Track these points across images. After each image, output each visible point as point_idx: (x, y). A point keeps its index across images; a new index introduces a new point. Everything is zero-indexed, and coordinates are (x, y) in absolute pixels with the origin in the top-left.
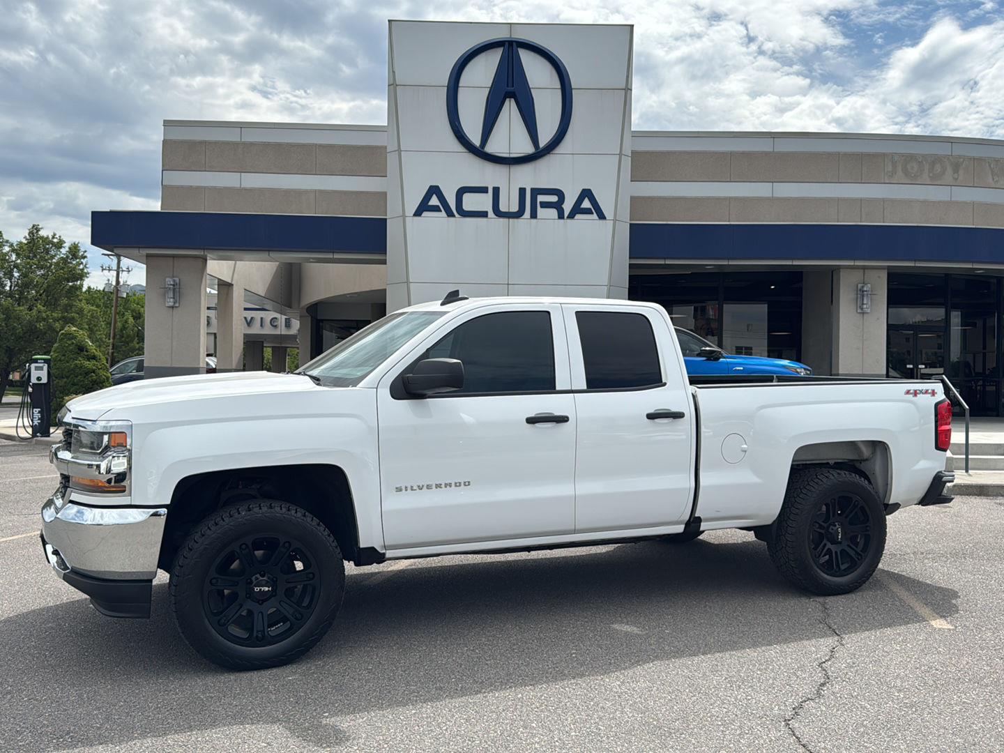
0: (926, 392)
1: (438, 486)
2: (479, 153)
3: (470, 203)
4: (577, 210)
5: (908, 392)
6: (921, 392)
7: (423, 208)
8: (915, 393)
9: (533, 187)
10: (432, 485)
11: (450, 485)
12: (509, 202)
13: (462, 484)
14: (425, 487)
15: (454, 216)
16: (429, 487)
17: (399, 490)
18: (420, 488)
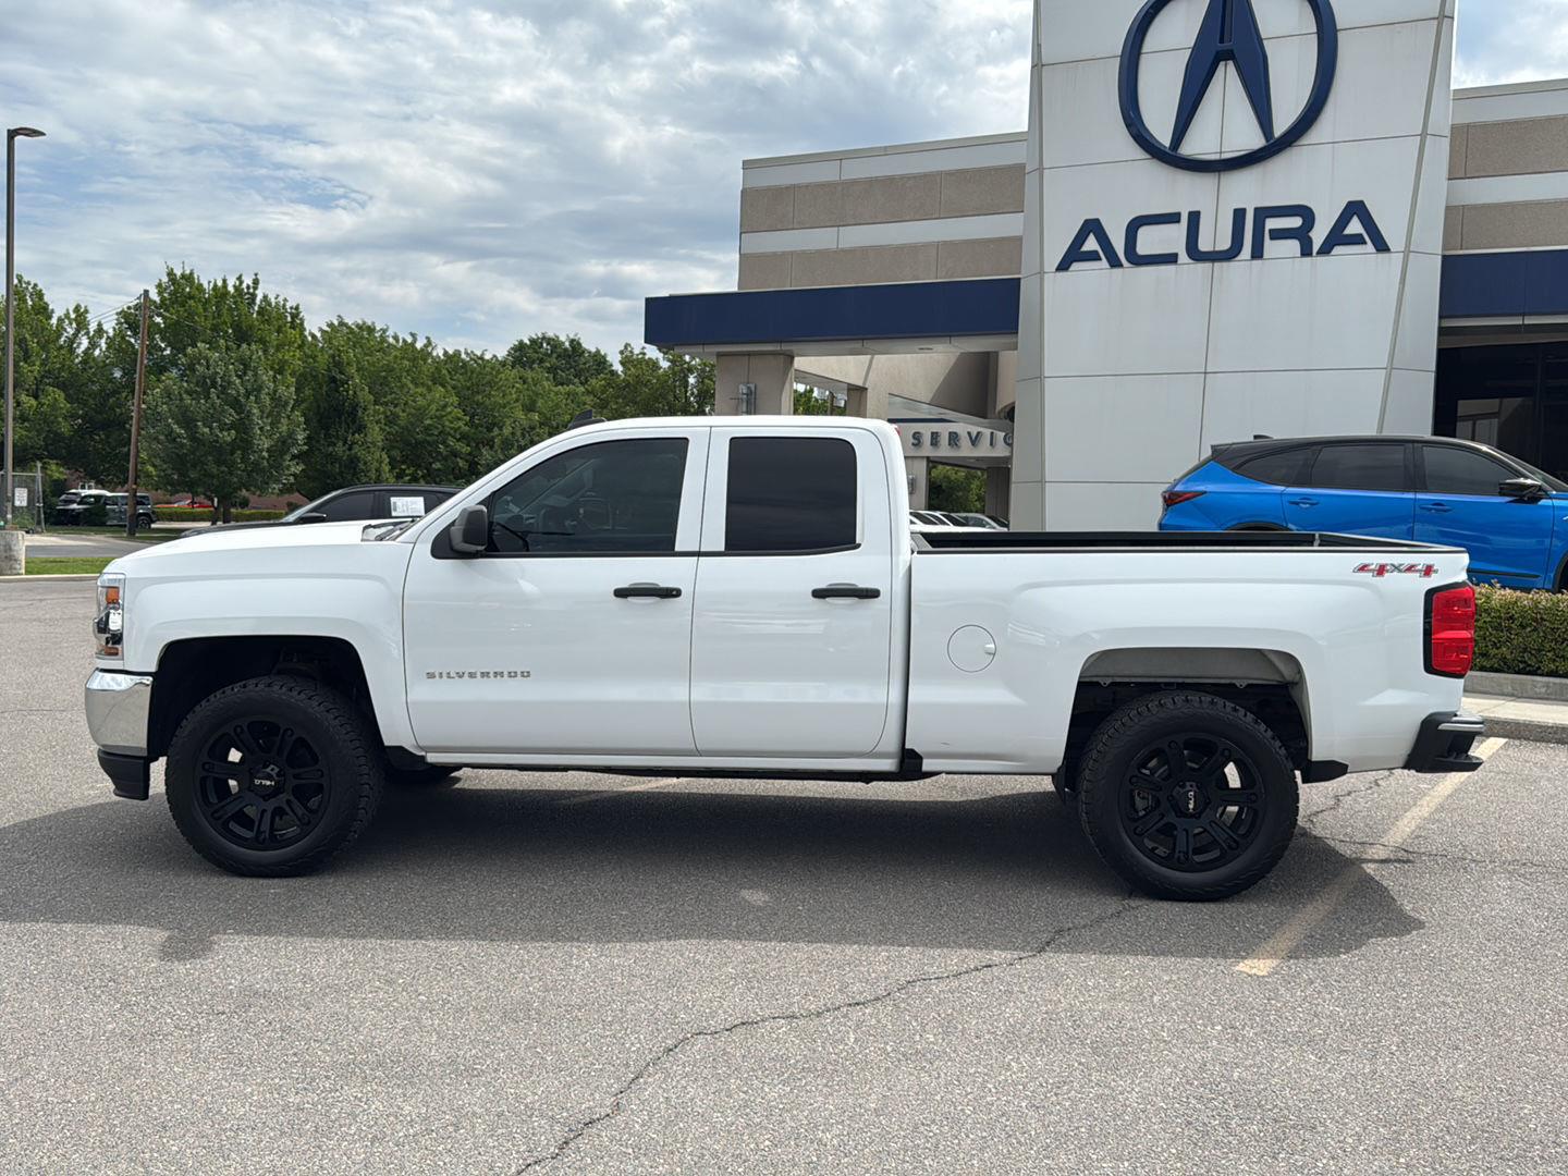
0: (1410, 569)
1: (485, 675)
2: (1170, 157)
3: (1151, 240)
4: (1337, 238)
5: (1363, 568)
6: (1397, 568)
7: (1074, 255)
8: (1381, 570)
9: (1259, 205)
10: (475, 673)
11: (502, 674)
12: (1215, 235)
13: (519, 673)
14: (466, 675)
15: (1121, 265)
16: (472, 675)
17: (431, 676)
18: (461, 676)
